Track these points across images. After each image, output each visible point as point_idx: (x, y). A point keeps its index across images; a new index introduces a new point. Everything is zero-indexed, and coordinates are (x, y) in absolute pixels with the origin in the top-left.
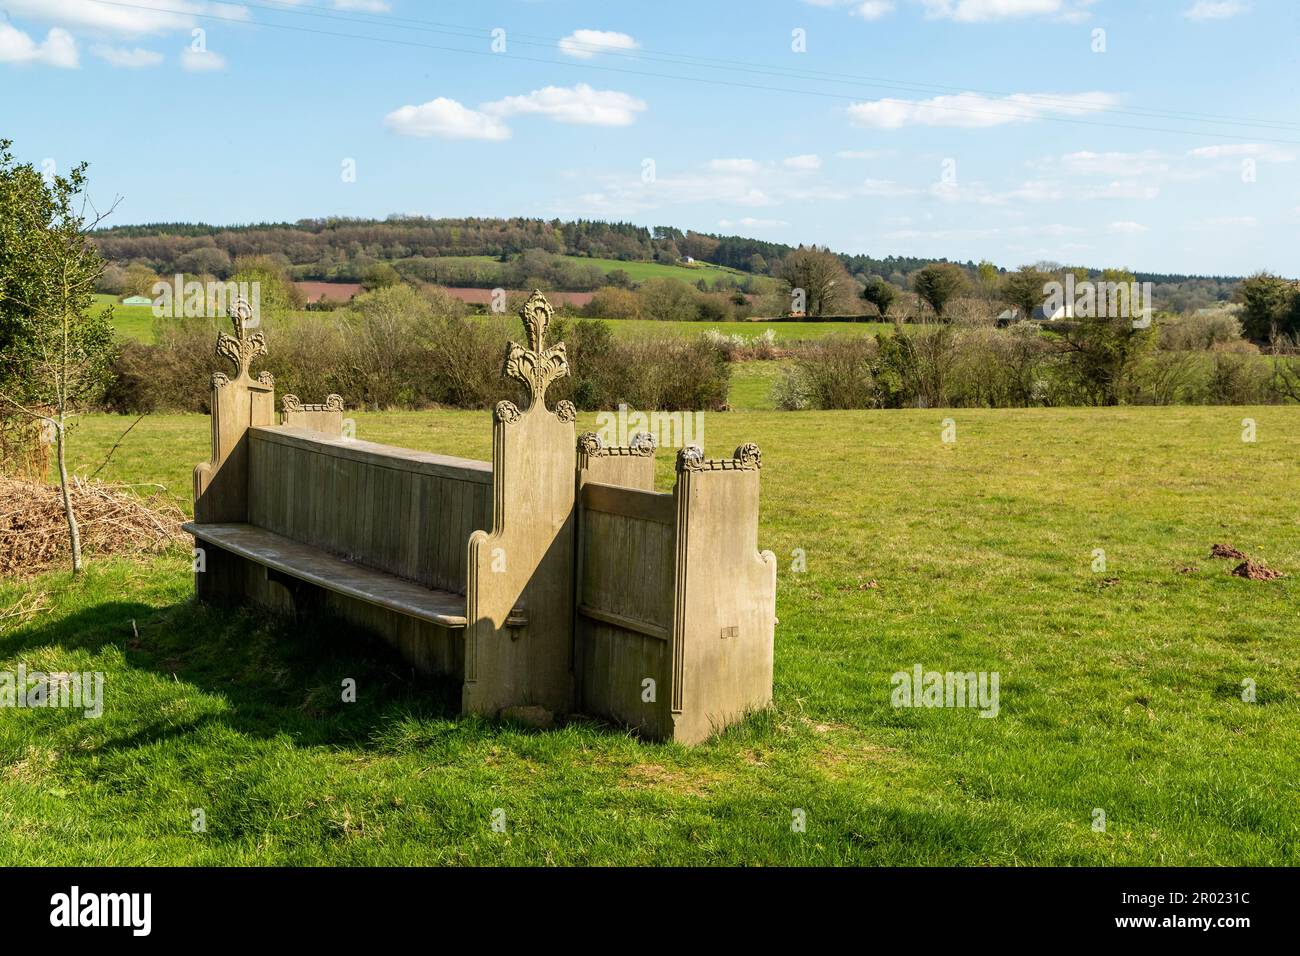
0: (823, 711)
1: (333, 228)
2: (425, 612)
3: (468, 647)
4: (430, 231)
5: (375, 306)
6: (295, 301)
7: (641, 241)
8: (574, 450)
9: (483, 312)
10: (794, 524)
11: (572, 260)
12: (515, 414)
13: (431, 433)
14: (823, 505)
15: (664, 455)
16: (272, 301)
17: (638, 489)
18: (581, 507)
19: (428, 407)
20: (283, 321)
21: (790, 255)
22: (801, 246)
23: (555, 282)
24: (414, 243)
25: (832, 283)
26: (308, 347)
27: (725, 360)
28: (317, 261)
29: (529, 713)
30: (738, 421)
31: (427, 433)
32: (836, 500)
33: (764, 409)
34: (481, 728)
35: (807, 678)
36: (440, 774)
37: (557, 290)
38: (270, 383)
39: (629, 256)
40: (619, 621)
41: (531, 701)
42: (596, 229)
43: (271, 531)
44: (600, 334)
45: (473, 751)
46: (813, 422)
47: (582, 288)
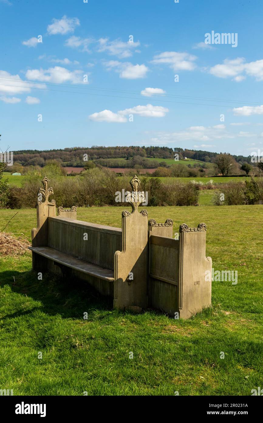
0: (228, 307)
1: (75, 150)
2: (102, 276)
3: (115, 287)
4: (105, 151)
5: (88, 175)
6: (64, 173)
7: (170, 153)
8: (147, 225)
9: (121, 176)
10: (219, 244)
11: (149, 159)
12: (129, 214)
13: (105, 214)
14: (228, 237)
15: (178, 221)
16: (57, 174)
17: (167, 237)
18: (150, 243)
19: (104, 206)
20: (60, 180)
21: (217, 156)
22: (221, 153)
23: (143, 166)
24: (100, 154)
25: (231, 165)
26: (68, 187)
27: (197, 190)
28: (70, 161)
29: (135, 308)
30: (201, 210)
31: (104, 214)
32: (233, 235)
33: (210, 205)
34: (119, 313)
35: (223, 296)
36: (106, 328)
37: (144, 168)
38: (54, 203)
39: (167, 157)
40: (162, 279)
41: (135, 304)
42: (156, 149)
43: (55, 249)
44: (157, 182)
45: (117, 320)
46: (225, 210)
47: (152, 167)
